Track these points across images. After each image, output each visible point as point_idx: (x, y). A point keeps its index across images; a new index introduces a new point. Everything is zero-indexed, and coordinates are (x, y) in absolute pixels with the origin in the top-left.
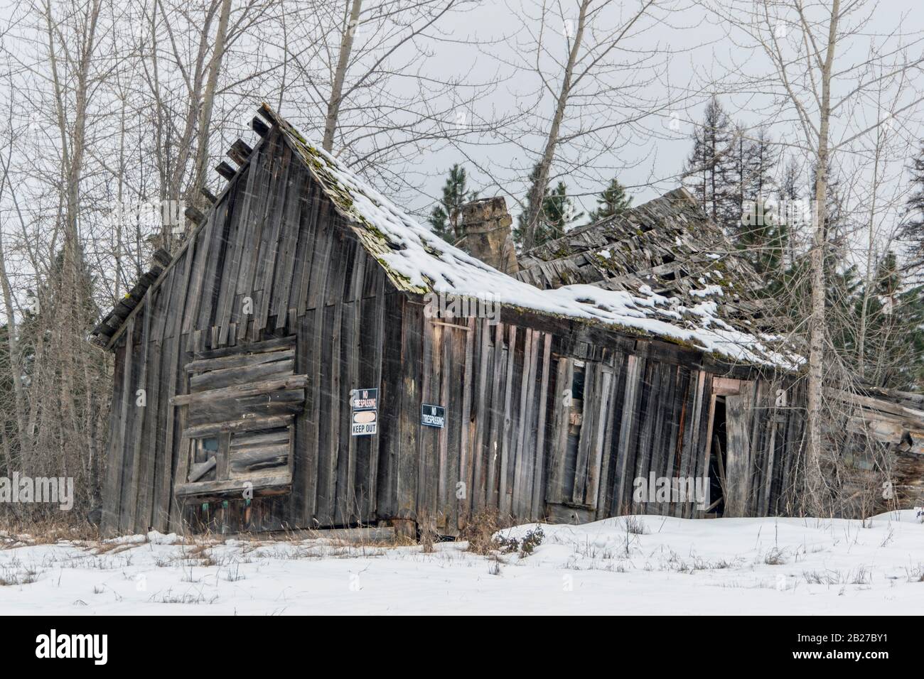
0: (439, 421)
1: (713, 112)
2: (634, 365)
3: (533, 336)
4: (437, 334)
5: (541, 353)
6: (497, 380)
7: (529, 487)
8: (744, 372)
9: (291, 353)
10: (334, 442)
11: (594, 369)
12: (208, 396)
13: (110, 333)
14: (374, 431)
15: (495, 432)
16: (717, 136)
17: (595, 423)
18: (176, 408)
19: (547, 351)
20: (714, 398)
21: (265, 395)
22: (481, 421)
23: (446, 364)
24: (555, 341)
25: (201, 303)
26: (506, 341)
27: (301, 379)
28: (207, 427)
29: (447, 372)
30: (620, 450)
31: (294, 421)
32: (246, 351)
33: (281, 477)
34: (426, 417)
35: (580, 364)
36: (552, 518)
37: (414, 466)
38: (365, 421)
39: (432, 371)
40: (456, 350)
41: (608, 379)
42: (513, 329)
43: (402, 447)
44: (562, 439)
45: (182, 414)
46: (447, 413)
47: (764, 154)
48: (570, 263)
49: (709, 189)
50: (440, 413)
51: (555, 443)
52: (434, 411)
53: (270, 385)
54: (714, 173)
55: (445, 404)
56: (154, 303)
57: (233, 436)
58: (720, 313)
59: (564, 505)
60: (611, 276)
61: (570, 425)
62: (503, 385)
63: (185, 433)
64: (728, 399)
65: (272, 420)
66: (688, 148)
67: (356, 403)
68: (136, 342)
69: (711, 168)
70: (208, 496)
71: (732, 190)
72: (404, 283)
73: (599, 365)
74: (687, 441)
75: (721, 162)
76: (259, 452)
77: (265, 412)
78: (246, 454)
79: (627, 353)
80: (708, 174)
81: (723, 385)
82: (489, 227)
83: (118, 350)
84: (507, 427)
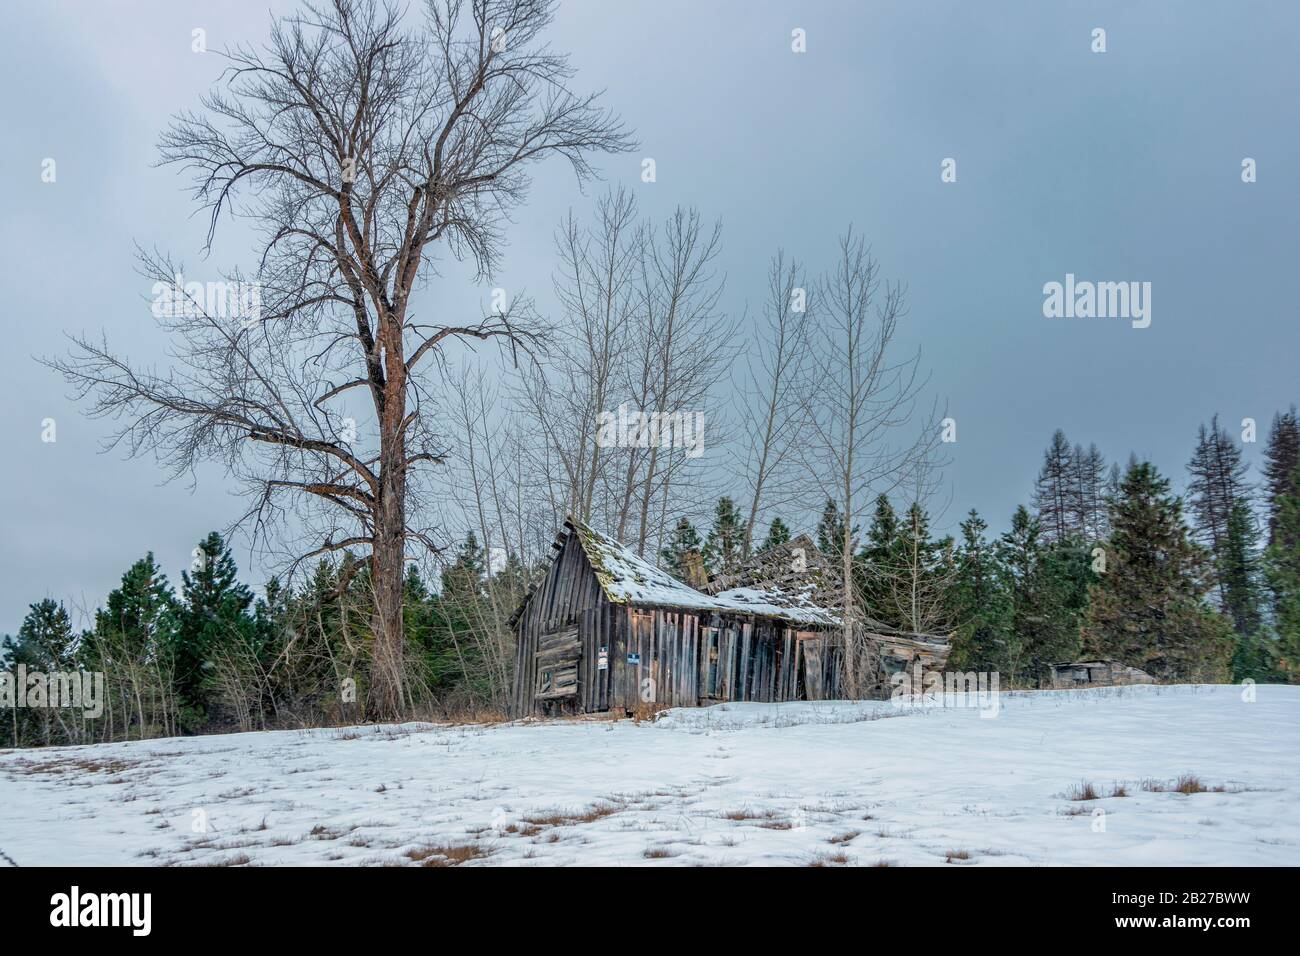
0: (637, 661)
1: (1058, 440)
2: (747, 629)
3: (687, 619)
4: (635, 620)
5: (693, 626)
6: (668, 640)
7: (689, 690)
8: (814, 628)
9: (576, 632)
10: (592, 672)
11: (723, 632)
12: (548, 652)
13: (513, 624)
14: (606, 667)
15: (668, 664)
16: (1061, 455)
17: (726, 659)
18: (537, 659)
19: (696, 625)
20: (798, 642)
21: (567, 651)
22: (660, 660)
23: (640, 634)
24: (701, 619)
25: (546, 609)
26: (673, 621)
27: (580, 643)
28: (547, 667)
29: (640, 638)
30: (742, 669)
31: (578, 663)
32: (562, 631)
33: (573, 689)
34: (629, 659)
35: (716, 630)
36: (703, 704)
37: (624, 683)
38: (603, 663)
39: (632, 637)
40: (646, 628)
41: (732, 635)
42: (677, 616)
43: (617, 674)
44: (706, 666)
45: (539, 660)
46: (641, 657)
47: (1095, 463)
48: (738, 577)
49: (1057, 488)
50: (637, 657)
51: (702, 669)
52: (634, 656)
53: (569, 647)
54: (1060, 478)
55: (640, 653)
56: (530, 609)
57: (556, 671)
58: (812, 598)
59: (710, 698)
60: (759, 582)
61: (711, 660)
62: (672, 642)
63: (539, 670)
64: (805, 643)
65: (570, 663)
66: (1042, 463)
67: (600, 654)
68: (523, 629)
69: (1058, 476)
70: (548, 699)
71: (1073, 488)
72: (615, 598)
73: (727, 630)
74: (783, 665)
75: (1065, 471)
76: (566, 678)
77: (568, 660)
78: (560, 679)
79: (742, 623)
80: (1056, 479)
81: (801, 635)
82: (690, 563)
83: (517, 631)
84: (675, 662)
